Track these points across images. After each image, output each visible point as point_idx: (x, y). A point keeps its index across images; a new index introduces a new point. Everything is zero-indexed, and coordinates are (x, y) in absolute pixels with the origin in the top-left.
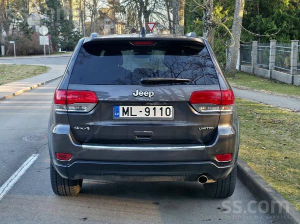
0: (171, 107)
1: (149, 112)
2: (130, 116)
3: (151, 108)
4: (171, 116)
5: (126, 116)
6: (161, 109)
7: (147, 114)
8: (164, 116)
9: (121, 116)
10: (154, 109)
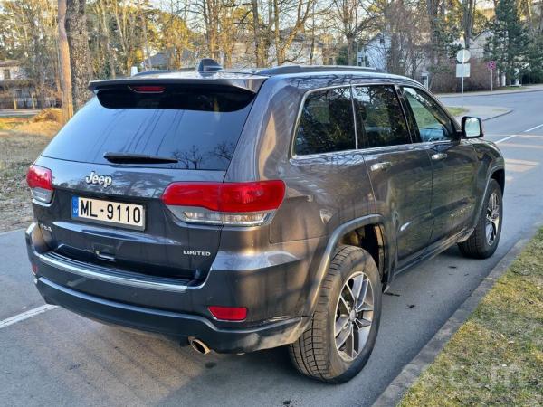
0: (141, 207)
1: (112, 212)
2: (89, 217)
3: (115, 205)
4: (141, 224)
5: (85, 216)
6: (128, 209)
7: (110, 215)
8: (132, 222)
9: (80, 215)
10: (119, 208)
